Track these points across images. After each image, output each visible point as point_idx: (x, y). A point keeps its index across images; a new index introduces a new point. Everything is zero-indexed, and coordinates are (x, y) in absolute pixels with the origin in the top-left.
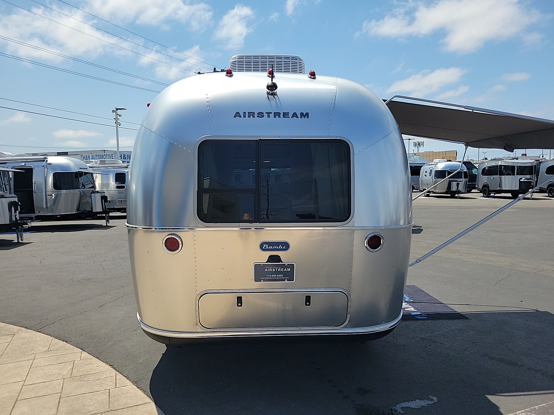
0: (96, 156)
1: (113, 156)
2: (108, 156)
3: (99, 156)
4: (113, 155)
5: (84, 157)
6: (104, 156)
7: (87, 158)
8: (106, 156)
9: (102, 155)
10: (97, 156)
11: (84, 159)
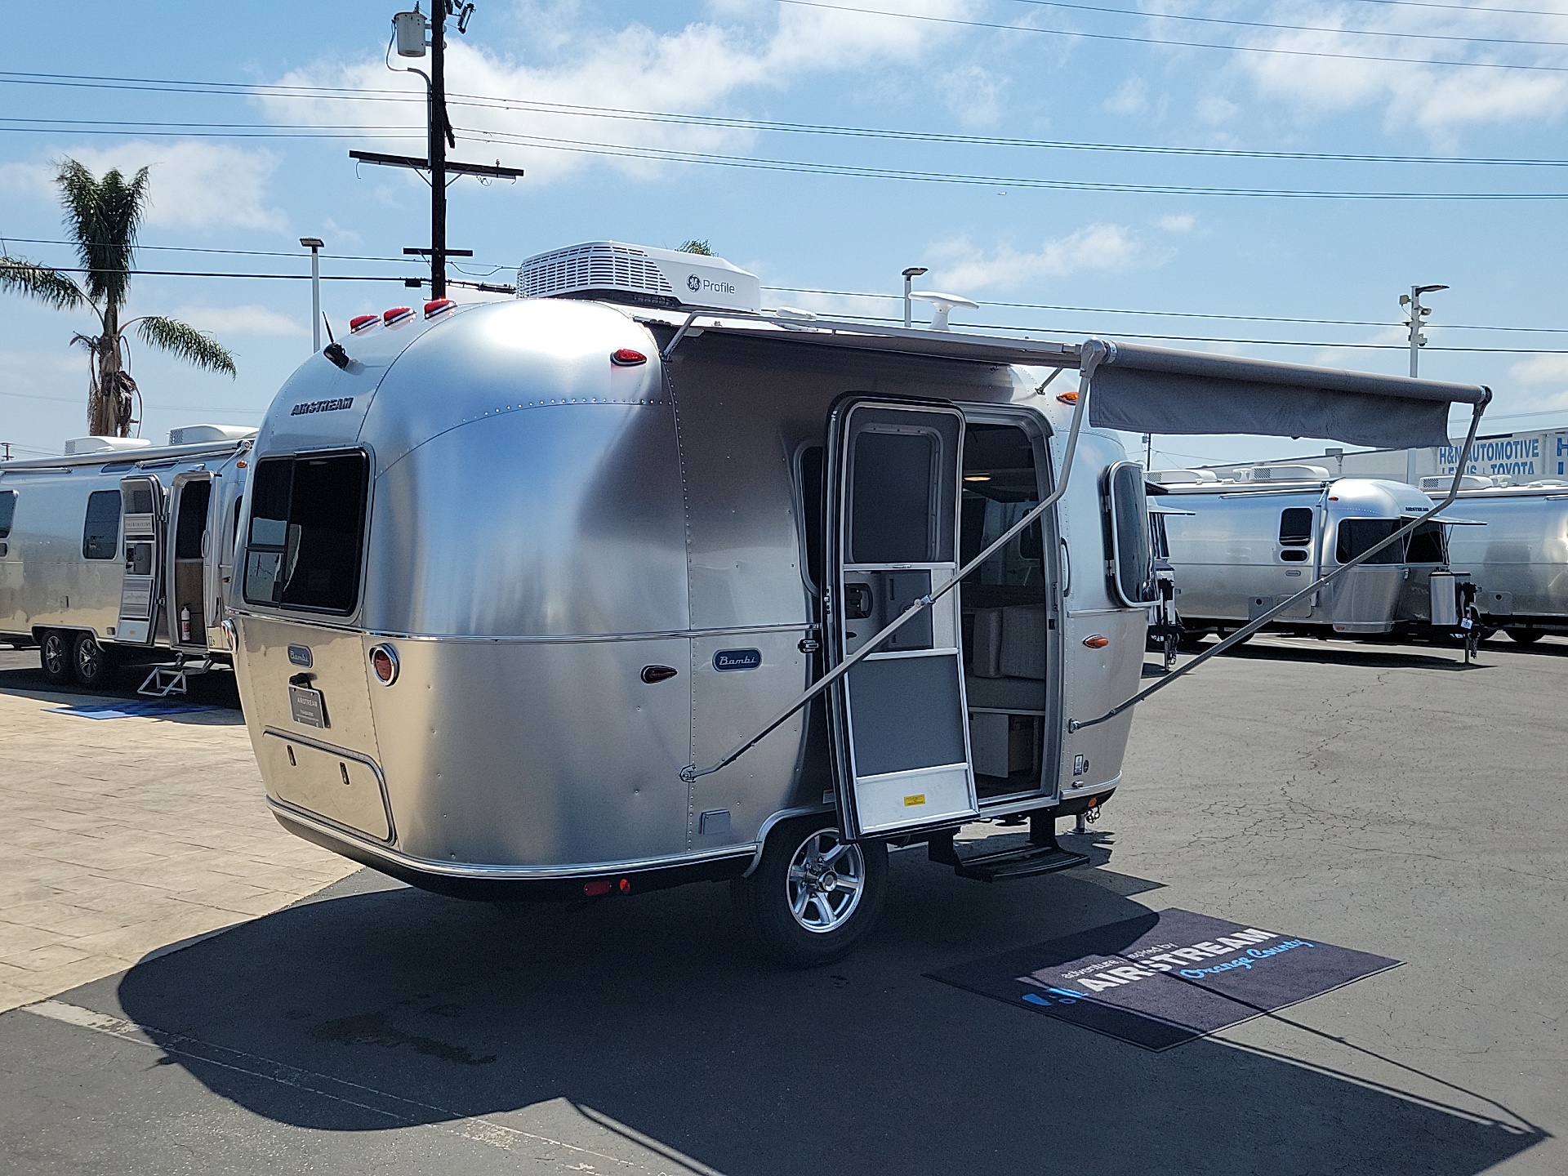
0: (1481, 450)
1: (1536, 448)
2: (1519, 447)
3: (1490, 449)
4: (1537, 441)
5: (1443, 452)
6: (1509, 447)
7: (1452, 458)
8: (1514, 447)
9: (1502, 444)
10: (1486, 450)
11: (1443, 459)
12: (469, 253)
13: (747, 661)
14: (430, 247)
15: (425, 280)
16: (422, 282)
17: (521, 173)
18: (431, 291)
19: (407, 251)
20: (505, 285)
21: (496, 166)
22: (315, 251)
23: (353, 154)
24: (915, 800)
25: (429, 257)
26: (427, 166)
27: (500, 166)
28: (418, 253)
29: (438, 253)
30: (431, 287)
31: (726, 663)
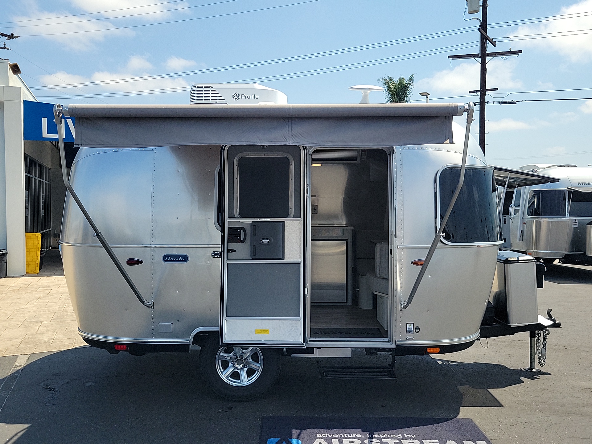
12: (497, 89)
13: (180, 259)
14: (479, 89)
15: (477, 103)
16: (476, 104)
17: (521, 51)
18: (479, 107)
19: (470, 92)
20: (512, 101)
21: (510, 51)
22: (427, 97)
23: (449, 57)
24: (263, 332)
25: (479, 93)
26: (479, 56)
27: (511, 50)
28: (475, 92)
29: (483, 91)
30: (479, 105)
31: (168, 260)
